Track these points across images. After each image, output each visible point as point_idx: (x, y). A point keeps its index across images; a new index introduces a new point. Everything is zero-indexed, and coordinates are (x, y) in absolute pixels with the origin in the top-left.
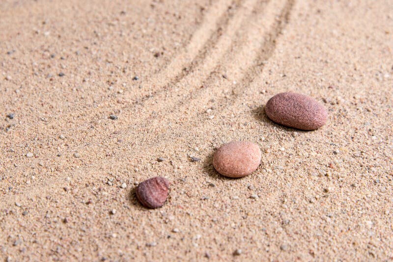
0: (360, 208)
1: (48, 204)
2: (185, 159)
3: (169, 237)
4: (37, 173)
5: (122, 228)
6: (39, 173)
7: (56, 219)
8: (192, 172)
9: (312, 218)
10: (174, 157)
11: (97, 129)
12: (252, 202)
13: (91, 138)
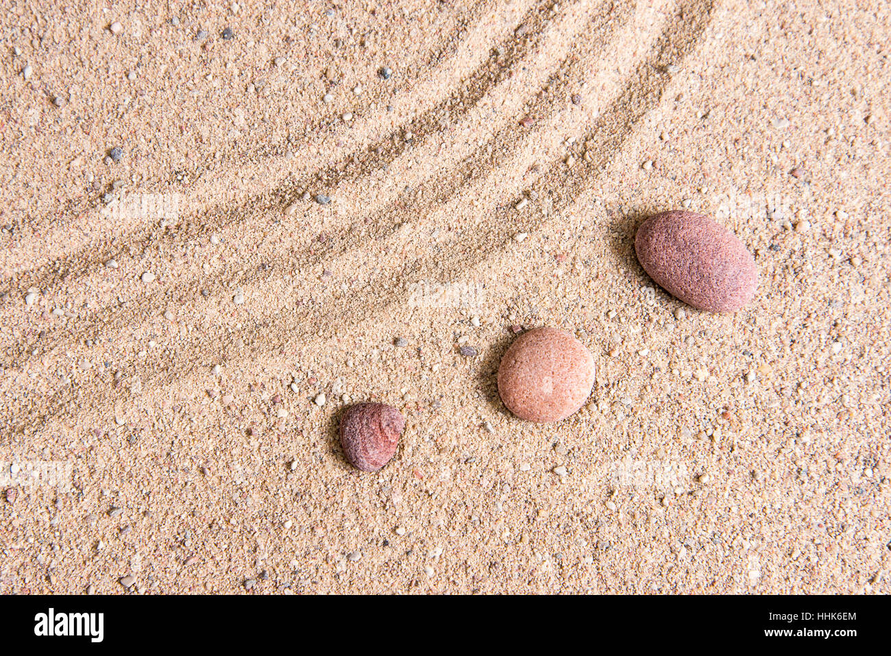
0: (749, 536)
1: (174, 422)
2: (447, 344)
3: (385, 543)
4: (159, 334)
5: (305, 507)
6: (164, 335)
7: (187, 463)
8: (456, 384)
9: (654, 544)
10: (427, 335)
11: (287, 225)
12: (553, 483)
13: (271, 247)
